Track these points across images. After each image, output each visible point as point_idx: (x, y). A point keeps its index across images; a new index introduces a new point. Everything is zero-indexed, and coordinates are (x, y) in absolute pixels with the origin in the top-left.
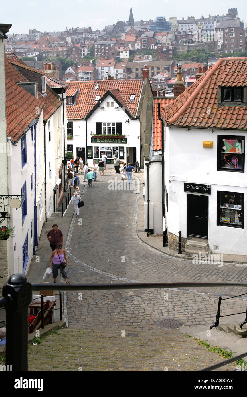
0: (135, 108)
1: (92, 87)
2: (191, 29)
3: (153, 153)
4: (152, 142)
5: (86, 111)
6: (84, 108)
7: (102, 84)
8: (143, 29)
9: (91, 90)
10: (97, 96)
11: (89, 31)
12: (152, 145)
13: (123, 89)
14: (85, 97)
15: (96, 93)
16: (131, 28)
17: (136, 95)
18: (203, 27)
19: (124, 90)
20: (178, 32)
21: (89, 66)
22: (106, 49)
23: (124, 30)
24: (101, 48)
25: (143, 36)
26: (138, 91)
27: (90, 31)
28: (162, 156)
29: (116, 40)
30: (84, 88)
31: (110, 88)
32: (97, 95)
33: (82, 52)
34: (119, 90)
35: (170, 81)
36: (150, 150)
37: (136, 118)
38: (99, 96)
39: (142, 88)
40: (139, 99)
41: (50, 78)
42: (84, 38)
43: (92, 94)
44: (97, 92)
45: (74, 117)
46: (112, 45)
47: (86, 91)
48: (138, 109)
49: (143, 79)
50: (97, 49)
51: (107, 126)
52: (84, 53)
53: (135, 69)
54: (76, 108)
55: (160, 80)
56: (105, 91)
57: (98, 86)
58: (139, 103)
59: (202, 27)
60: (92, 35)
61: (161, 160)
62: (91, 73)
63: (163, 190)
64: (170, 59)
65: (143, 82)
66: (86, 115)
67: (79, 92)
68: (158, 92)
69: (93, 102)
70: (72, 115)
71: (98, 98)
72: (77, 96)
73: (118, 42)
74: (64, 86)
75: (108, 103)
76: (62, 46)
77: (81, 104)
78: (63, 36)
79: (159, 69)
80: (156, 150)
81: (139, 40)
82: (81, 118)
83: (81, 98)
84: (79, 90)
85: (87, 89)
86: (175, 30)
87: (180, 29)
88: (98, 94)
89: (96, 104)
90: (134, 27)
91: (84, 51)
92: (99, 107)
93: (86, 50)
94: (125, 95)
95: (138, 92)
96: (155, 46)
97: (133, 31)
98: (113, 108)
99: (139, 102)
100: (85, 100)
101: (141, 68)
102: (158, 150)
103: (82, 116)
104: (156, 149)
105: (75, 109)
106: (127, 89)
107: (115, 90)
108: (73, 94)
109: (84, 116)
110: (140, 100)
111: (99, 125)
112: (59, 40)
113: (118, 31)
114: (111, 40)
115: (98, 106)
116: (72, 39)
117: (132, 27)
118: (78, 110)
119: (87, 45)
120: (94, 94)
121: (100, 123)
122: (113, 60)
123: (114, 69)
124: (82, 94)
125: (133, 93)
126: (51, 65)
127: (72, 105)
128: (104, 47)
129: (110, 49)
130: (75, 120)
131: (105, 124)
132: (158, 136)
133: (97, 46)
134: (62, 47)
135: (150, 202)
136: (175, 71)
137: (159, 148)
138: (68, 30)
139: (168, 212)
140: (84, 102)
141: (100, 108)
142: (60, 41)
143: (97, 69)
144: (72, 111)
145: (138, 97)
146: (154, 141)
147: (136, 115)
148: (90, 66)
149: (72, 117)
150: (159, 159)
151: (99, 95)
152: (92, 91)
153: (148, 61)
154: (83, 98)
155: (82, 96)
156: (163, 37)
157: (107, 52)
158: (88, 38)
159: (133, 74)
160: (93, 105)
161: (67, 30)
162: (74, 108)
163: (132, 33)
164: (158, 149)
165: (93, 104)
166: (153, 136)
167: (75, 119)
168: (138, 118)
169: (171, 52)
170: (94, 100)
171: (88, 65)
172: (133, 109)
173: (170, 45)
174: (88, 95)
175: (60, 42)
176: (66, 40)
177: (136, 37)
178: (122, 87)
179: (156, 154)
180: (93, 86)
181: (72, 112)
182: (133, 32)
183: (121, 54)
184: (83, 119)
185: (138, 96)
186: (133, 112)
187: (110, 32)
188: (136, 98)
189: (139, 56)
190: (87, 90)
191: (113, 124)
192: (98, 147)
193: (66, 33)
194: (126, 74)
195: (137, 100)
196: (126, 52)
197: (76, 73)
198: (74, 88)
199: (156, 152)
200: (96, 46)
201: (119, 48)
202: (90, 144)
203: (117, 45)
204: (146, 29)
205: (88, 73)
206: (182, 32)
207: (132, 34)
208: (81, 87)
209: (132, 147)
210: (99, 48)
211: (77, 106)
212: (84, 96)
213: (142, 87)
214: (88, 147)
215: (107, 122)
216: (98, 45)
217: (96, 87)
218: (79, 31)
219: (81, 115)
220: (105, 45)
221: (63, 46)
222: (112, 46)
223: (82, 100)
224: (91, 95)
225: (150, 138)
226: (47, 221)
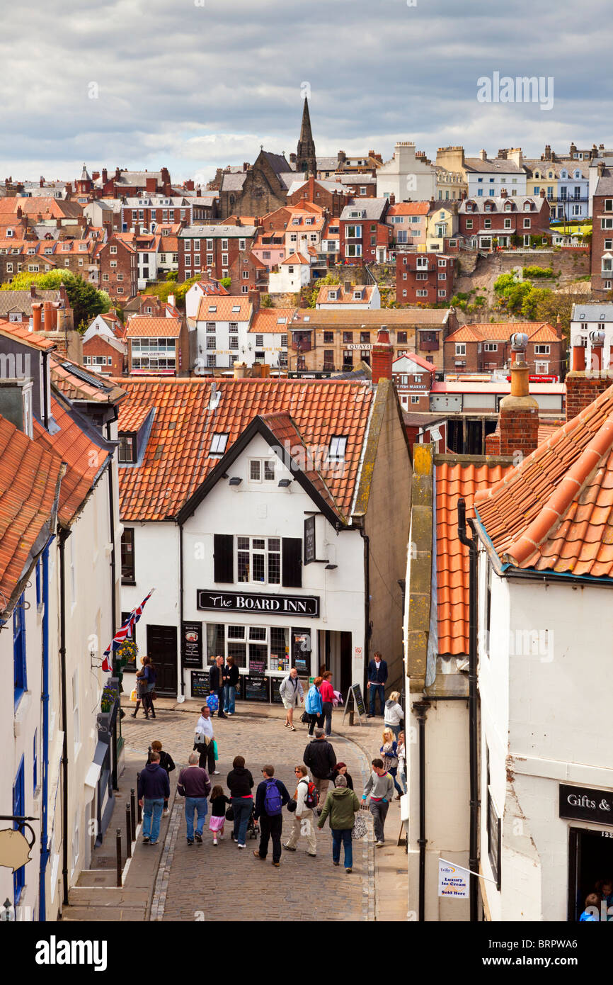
0: (347, 488)
1: (199, 403)
2: (510, 193)
3: (439, 666)
4: (434, 624)
5: (181, 493)
6: (173, 480)
7: (234, 392)
8: (348, 185)
9: (197, 412)
10: (216, 437)
11: (161, 184)
12: (433, 636)
13: (306, 413)
14: (174, 437)
15: (212, 424)
16: (306, 182)
17: (352, 440)
18: (550, 190)
19: (309, 418)
20: (467, 204)
21: (165, 316)
22: (223, 254)
23: (282, 187)
24: (203, 252)
25: (346, 214)
26: (356, 423)
27: (165, 185)
28: (470, 679)
29: (257, 223)
30: (171, 404)
31: (260, 409)
32: (215, 433)
33: (138, 262)
34: (290, 417)
35: (441, 383)
36: (429, 654)
37: (350, 523)
38: (224, 438)
39: (371, 414)
40: (361, 452)
41: (65, 365)
42: (147, 210)
43: (200, 429)
44: (216, 420)
45: (137, 510)
46: (242, 242)
47: (179, 415)
48: (356, 493)
49: (375, 381)
50: (192, 256)
51: (252, 551)
52: (146, 265)
53: (322, 335)
54: (146, 479)
55: (406, 382)
56: (243, 417)
57: (218, 398)
58: (360, 470)
59: (549, 188)
60: (174, 199)
61: (467, 694)
62: (172, 342)
63: (471, 804)
64: (439, 304)
65: (375, 392)
66: (180, 505)
67: (153, 418)
68: (421, 431)
69: (204, 459)
70: (133, 502)
71: (219, 444)
72: (147, 434)
73: (264, 232)
74: (114, 396)
75: (255, 465)
76: (69, 238)
77: (164, 464)
78: (73, 200)
79: (402, 338)
80: (448, 656)
81: (335, 230)
82: (162, 518)
83: (162, 442)
84: (156, 410)
85: (181, 407)
86: (457, 197)
87: (473, 195)
88: (221, 430)
89: (213, 464)
90: (316, 177)
91: (146, 260)
92: (225, 476)
93: (151, 256)
94: (313, 439)
95: (359, 427)
96: (388, 251)
97: (313, 193)
98: (273, 484)
99: (361, 466)
100: (174, 448)
101: (342, 331)
102: (456, 656)
103: (165, 510)
104: (446, 650)
105: (142, 483)
106: (321, 413)
107: (279, 415)
108: (134, 424)
109: (174, 508)
110: (362, 458)
111: (223, 545)
112: (60, 214)
113: (261, 188)
114: (239, 224)
115: (220, 472)
116: (103, 210)
117: (311, 176)
118: (153, 485)
119: (158, 239)
120: (207, 427)
121: (230, 538)
122: (247, 300)
123: (249, 332)
124: (166, 426)
125: (339, 432)
126: (59, 314)
127: (130, 466)
128: (216, 247)
129: (234, 254)
130: (141, 521)
131: (244, 543)
132: (455, 602)
133: (192, 242)
134: (69, 241)
135: (428, 846)
136: (458, 347)
137: (458, 647)
138: (91, 177)
139: (499, 889)
140: (172, 456)
141: (228, 481)
142: (64, 216)
143: (191, 329)
144: (131, 487)
145: (358, 448)
146: (439, 621)
147: (352, 513)
148: (168, 315)
149: (130, 510)
150: (458, 688)
151: (223, 433)
152: (200, 416)
153: (365, 307)
154: (169, 441)
155: (164, 434)
156: (415, 220)
157: (225, 268)
158: (159, 210)
159: (315, 355)
160: (204, 471)
161: (86, 179)
162: (140, 478)
163: (308, 201)
164: (456, 651)
165: (202, 467)
166: (435, 602)
167: (143, 520)
168: (358, 526)
169: (442, 278)
170: (207, 452)
171: (161, 313)
172: (342, 492)
173: (441, 249)
174: (185, 433)
175: (64, 223)
176: (85, 215)
177: (325, 215)
178: (301, 405)
179: (448, 668)
180: (203, 399)
181: (133, 490)
182: (315, 194)
183: (272, 276)
184: (169, 519)
185: (356, 444)
186: (339, 502)
187: (235, 192)
188: (351, 448)
189: (334, 288)
190: (183, 411)
191: (273, 543)
192: (220, 627)
193: (84, 190)
194: (292, 353)
195: (353, 457)
196: (291, 271)
197: (120, 340)
198: (138, 402)
199: (449, 663)
200: (188, 243)
201: (267, 255)
202: (193, 615)
203: (260, 244)
204: (356, 186)
205: (162, 342)
206: (480, 202)
207: (311, 204)
208: (162, 399)
209: (336, 631)
210: (197, 252)
211: (148, 472)
212: (171, 433)
213: (369, 410)
214: (185, 624)
215: (252, 532)
216: (195, 240)
217: (214, 404)
218: (132, 183)
219: (163, 507)
220: (217, 239)
221: (72, 238)
222: (243, 247)
223: (167, 449)
224: (196, 432)
225: (427, 608)
226: (70, 903)
